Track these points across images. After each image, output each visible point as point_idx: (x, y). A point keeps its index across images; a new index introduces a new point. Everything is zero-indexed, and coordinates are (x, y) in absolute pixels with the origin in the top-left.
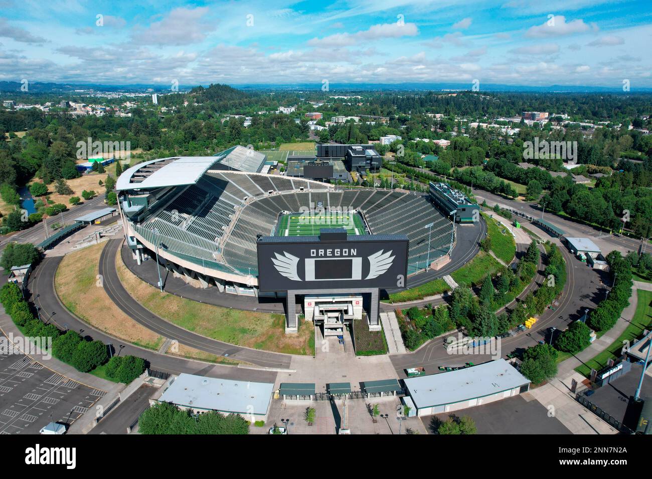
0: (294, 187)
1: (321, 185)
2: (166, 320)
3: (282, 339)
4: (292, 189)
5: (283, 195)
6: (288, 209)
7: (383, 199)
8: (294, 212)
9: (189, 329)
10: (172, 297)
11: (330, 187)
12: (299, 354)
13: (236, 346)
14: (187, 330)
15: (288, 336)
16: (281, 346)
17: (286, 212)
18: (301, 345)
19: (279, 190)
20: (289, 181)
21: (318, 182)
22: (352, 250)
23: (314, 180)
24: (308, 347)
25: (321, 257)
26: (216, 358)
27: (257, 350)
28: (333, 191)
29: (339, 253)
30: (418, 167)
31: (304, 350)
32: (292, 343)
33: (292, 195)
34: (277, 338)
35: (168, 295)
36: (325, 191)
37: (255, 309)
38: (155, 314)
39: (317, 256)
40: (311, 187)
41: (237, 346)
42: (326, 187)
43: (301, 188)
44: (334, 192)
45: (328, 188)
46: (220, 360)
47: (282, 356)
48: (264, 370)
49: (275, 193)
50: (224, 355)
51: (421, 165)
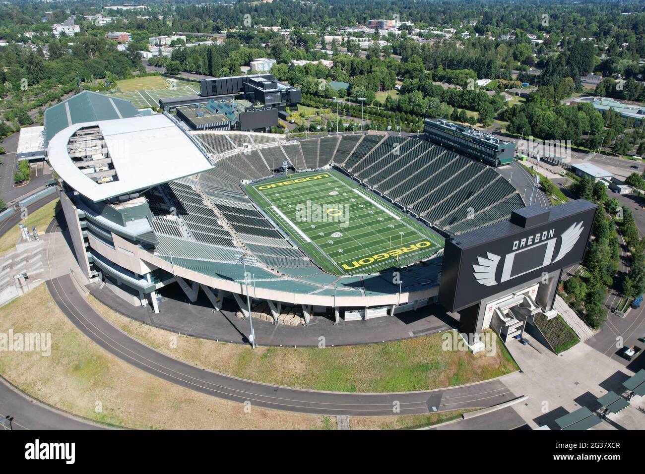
0: (235, 147)
1: (267, 137)
2: (298, 388)
3: (474, 362)
4: (234, 148)
5: (227, 159)
6: (246, 178)
7: (357, 146)
8: (255, 180)
9: (347, 391)
10: (280, 351)
11: (280, 139)
12: (504, 373)
13: (428, 391)
14: (346, 393)
15: (477, 356)
16: (479, 371)
17: (246, 182)
18: (499, 362)
19: (219, 152)
20: (223, 137)
21: (262, 134)
22: (551, 231)
23: (255, 131)
24: (506, 363)
25: (523, 247)
26: (429, 418)
27: (457, 387)
28: (285, 143)
29: (539, 238)
30: (331, 98)
31: (505, 367)
32: (488, 364)
33: (238, 157)
34: (468, 364)
35: (268, 350)
36: (276, 144)
37: (411, 334)
38: (272, 385)
39: (519, 248)
40: (257, 142)
41: (430, 391)
42: (274, 140)
43: (244, 144)
44: (288, 144)
45: (278, 139)
46: (435, 419)
47: (490, 383)
48: (496, 409)
49: (215, 156)
50: (431, 410)
51: (335, 96)
